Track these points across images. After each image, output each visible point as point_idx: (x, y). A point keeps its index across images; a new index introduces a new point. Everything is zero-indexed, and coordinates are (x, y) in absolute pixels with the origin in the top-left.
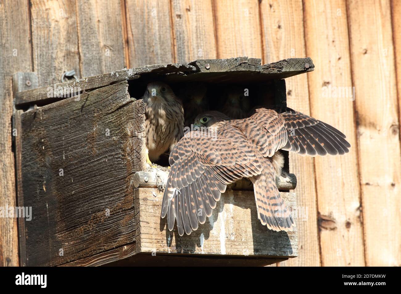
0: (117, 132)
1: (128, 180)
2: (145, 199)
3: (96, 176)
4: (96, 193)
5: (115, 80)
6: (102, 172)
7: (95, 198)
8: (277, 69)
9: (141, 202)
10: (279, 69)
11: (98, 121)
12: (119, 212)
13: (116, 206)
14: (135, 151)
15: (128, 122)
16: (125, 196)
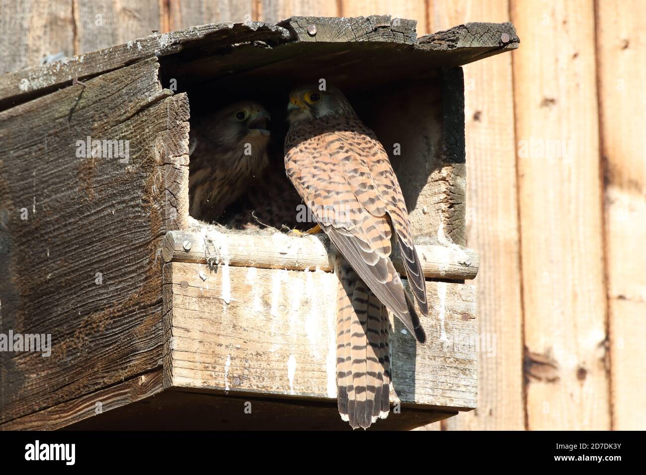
0: (134, 156)
1: (153, 248)
2: (184, 285)
3: (93, 242)
4: (91, 276)
5: (135, 56)
6: (104, 235)
7: (90, 286)
8: (448, 43)
9: (176, 289)
10: (450, 43)
11: (99, 137)
13: (129, 300)
14: (167, 192)
15: (156, 136)
16: (146, 279)
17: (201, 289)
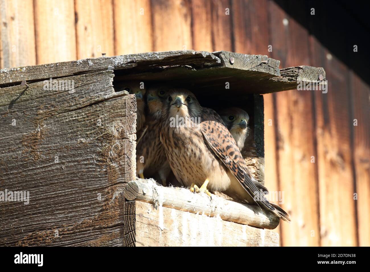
0: (88, 133)
1: (110, 191)
2: (141, 215)
3: (39, 186)
4: (36, 208)
5: (86, 69)
6: (53, 182)
7: (33, 214)
8: (288, 77)
9: (137, 218)
10: (290, 78)
11: (46, 120)
12: (89, 230)
13: (82, 224)
14: (126, 156)
15: (113, 120)
16: (101, 211)
17: (149, 219)
